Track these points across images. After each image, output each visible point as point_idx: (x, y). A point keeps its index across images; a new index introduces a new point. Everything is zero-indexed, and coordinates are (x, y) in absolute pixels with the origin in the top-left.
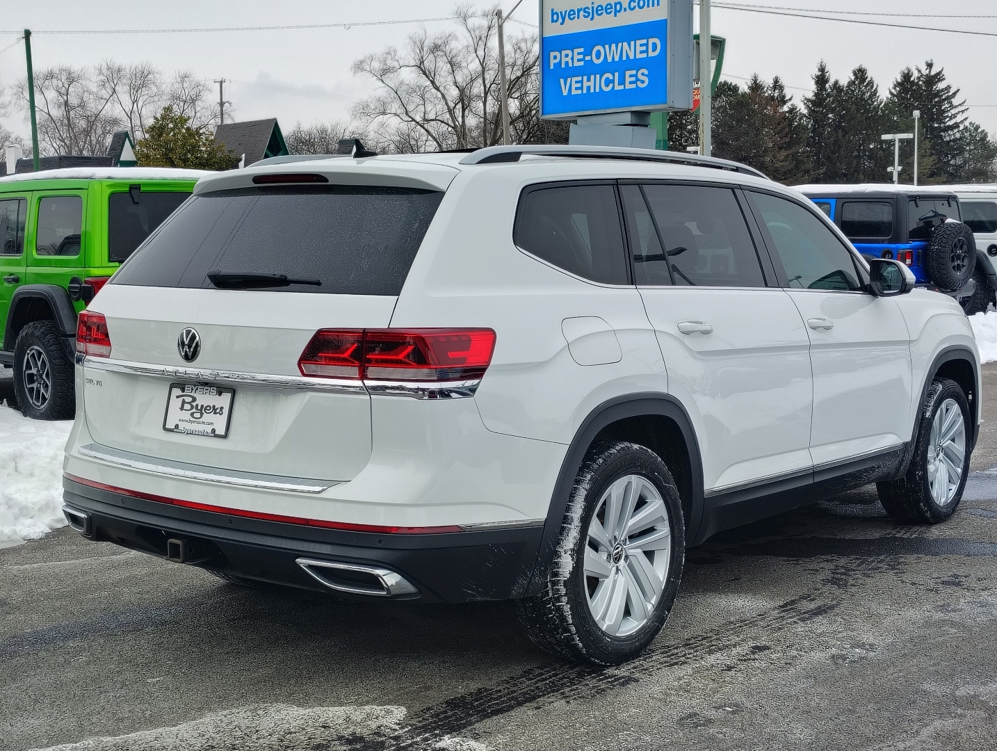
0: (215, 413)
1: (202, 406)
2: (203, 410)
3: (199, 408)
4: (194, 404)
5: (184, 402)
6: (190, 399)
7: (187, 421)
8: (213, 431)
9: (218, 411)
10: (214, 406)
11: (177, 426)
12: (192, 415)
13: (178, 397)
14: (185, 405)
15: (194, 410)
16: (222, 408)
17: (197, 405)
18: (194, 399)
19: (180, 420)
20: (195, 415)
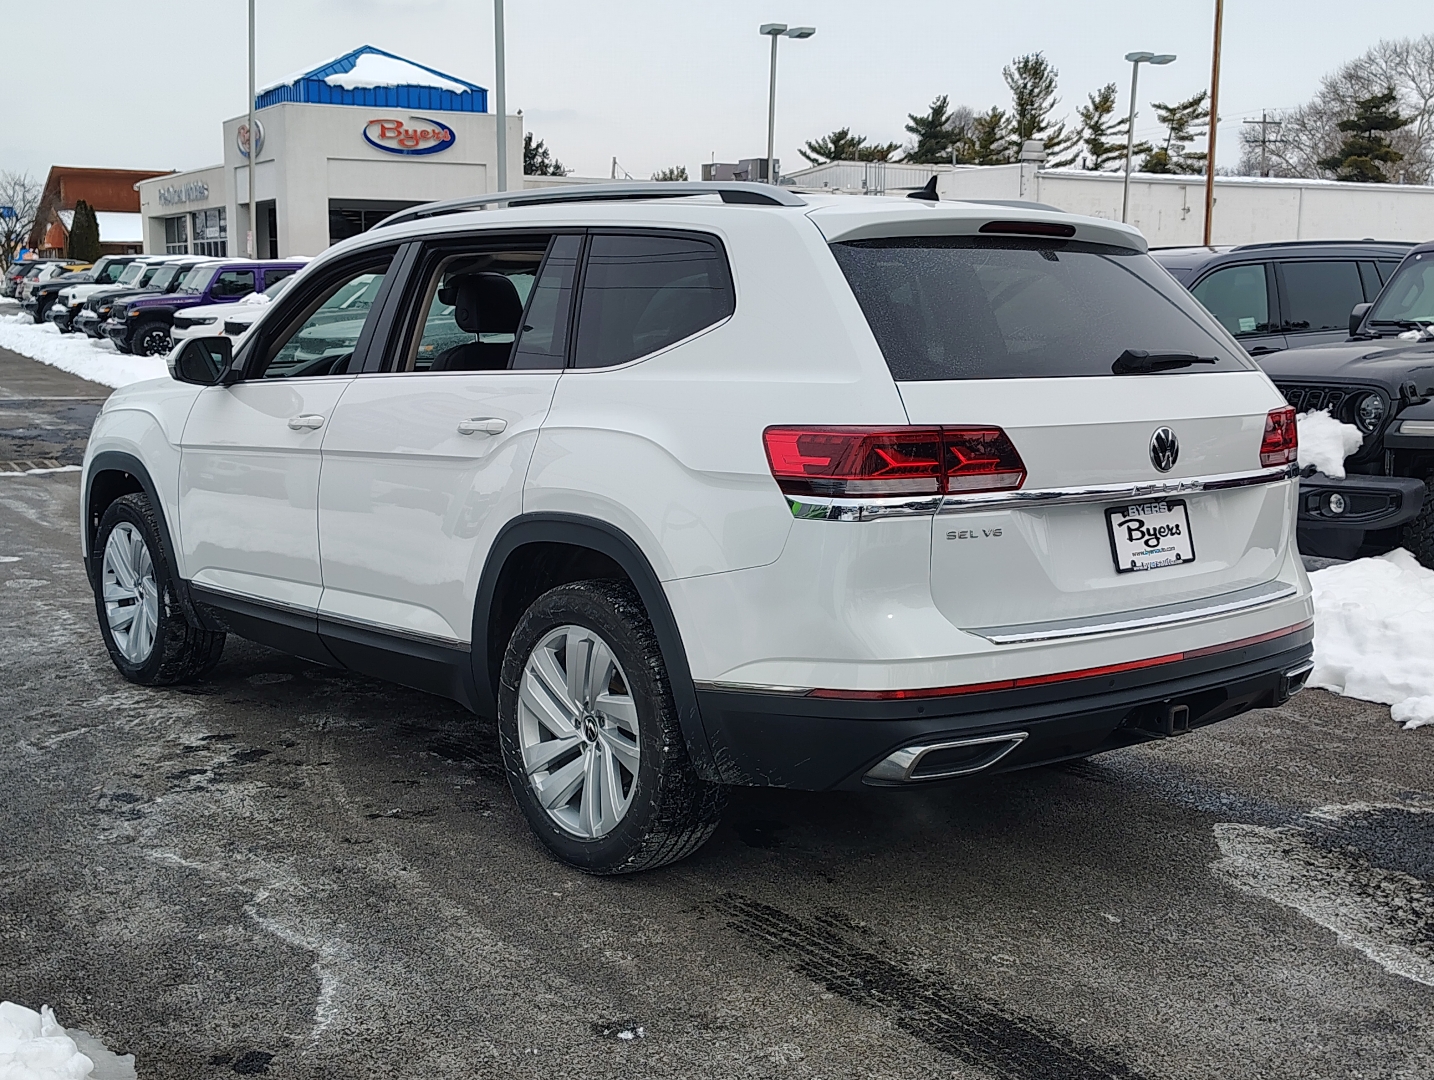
0: (1172, 534)
1: (1155, 529)
2: (1157, 534)
3: (1152, 532)
4: (1144, 529)
5: (1130, 530)
6: (1136, 525)
7: (1142, 553)
8: (1178, 556)
9: (1174, 531)
10: (1168, 526)
11: (1133, 563)
12: (1146, 543)
13: (1120, 525)
14: (1133, 533)
15: (1147, 537)
16: (1177, 526)
17: (1148, 530)
18: (1142, 523)
19: (1134, 554)
20: (1150, 543)
